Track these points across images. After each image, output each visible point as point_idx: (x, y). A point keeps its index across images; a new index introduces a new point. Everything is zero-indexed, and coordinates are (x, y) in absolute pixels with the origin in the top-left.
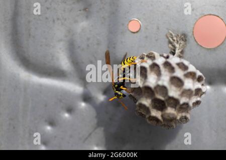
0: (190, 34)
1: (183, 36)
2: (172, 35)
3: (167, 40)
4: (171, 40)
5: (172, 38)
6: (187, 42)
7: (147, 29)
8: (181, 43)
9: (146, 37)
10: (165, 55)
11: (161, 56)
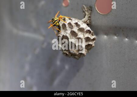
0: (94, 7)
9: (72, 9)
10: (72, 18)
11: (70, 19)
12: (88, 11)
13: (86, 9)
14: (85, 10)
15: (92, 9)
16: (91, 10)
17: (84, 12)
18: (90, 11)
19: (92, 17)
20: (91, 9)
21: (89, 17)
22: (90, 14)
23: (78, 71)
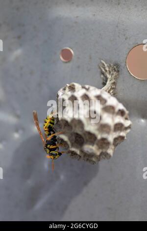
0: (123, 65)
1: (115, 67)
2: (104, 65)
3: (99, 70)
4: (103, 70)
5: (104, 68)
6: (120, 73)
7: (78, 58)
8: (113, 74)
9: (79, 67)
10: (87, 86)
11: (83, 87)
12: (111, 73)
13: (107, 69)
14: (106, 71)
15: (120, 70)
16: (118, 71)
17: (103, 73)
18: (115, 73)
19: (118, 84)
20: (117, 68)
21: (114, 83)
22: (116, 78)
23: (86, 184)
